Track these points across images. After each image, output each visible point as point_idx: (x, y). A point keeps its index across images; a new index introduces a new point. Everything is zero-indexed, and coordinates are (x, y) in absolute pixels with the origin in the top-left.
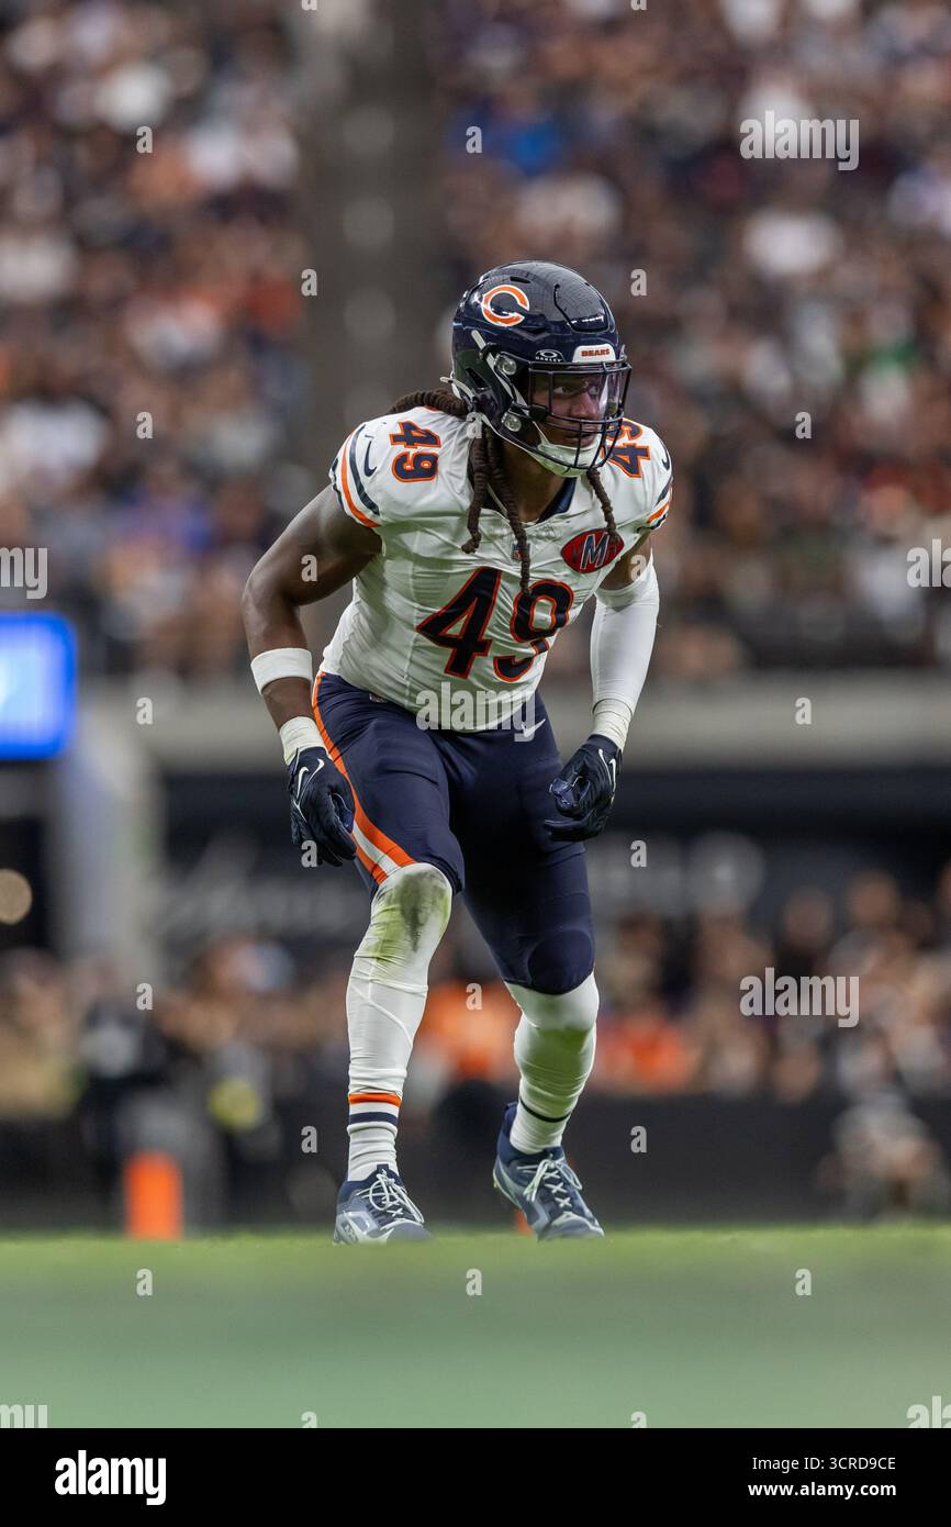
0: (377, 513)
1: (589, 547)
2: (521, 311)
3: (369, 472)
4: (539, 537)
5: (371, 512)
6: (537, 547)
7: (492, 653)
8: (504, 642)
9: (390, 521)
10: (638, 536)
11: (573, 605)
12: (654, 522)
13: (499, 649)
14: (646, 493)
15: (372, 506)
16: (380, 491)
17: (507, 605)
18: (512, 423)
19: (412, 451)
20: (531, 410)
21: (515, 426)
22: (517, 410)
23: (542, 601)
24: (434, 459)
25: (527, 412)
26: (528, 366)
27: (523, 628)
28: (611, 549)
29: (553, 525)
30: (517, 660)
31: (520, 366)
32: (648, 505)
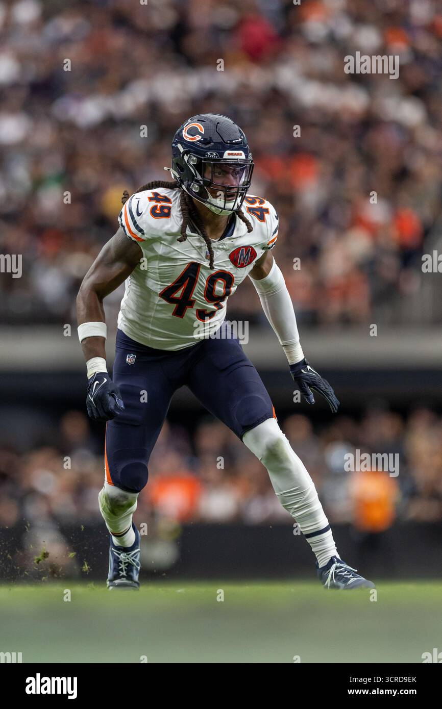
0: (143, 234)
1: (242, 254)
2: (200, 134)
3: (139, 214)
4: (219, 248)
5: (140, 234)
6: (217, 253)
7: (196, 307)
8: (202, 302)
9: (150, 238)
10: (264, 251)
11: (234, 285)
12: (270, 245)
13: (200, 305)
14: (268, 229)
15: (141, 231)
16: (145, 223)
17: (203, 283)
18: (195, 188)
19: (159, 205)
20: (204, 181)
21: (196, 189)
22: (197, 181)
23: (219, 281)
24: (169, 208)
25: (202, 182)
26: (202, 159)
27: (210, 295)
28: (251, 256)
29: (225, 242)
30: (208, 312)
31: (199, 160)
32: (269, 235)
